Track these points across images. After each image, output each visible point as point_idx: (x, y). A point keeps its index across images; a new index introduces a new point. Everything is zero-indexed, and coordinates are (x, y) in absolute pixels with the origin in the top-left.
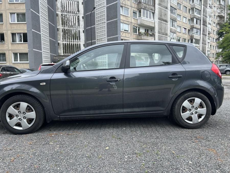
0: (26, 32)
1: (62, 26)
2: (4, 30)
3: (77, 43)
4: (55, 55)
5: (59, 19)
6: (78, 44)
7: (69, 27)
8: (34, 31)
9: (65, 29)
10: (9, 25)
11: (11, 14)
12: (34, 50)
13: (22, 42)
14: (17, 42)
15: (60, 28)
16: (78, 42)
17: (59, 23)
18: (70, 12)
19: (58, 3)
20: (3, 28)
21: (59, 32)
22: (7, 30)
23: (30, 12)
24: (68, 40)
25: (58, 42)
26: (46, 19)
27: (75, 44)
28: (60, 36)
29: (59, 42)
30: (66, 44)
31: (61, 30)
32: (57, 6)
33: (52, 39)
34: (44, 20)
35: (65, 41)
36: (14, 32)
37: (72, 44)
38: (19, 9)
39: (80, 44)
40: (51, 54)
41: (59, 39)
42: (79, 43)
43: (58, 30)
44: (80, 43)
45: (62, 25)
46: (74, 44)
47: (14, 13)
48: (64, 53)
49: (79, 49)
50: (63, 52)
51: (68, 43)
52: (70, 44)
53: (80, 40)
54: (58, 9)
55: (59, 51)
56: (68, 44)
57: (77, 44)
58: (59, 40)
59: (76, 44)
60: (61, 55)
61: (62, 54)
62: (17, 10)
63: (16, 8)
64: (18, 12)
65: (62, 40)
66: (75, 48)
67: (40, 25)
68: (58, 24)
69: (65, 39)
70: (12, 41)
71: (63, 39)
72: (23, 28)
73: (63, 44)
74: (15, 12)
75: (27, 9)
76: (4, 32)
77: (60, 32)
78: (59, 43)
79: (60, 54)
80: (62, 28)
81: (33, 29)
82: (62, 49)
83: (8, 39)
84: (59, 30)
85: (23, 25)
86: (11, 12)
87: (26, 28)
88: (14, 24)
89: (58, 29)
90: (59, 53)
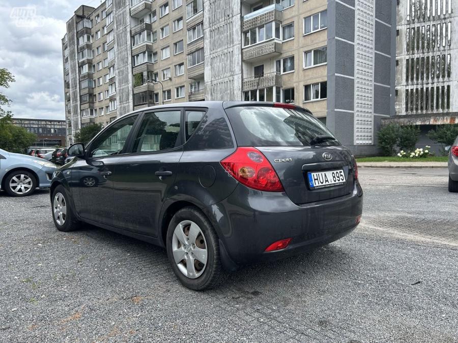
0: (325, 79)
1: (406, 53)
2: (295, 83)
3: (440, 85)
4: (388, 116)
5: (401, 40)
6: (443, 87)
7: (423, 53)
8: (339, 75)
9: (413, 59)
10: (301, 72)
11: (306, 53)
12: (336, 110)
13: (319, 99)
14: (312, 100)
15: (401, 60)
16: (443, 82)
17: (402, 49)
18: (429, 18)
19: (403, 6)
20: (293, 79)
21: (399, 68)
22: (298, 82)
23: (334, 42)
24: (420, 81)
25: (396, 88)
26: (368, 47)
27: (435, 89)
28: (402, 75)
29: (398, 88)
30: (414, 91)
31: (405, 62)
32: (398, 15)
33: (382, 83)
34: (365, 51)
35: (413, 85)
36: (308, 83)
37: (427, 89)
38: (317, 41)
39: (449, 87)
40: (376, 114)
41: (398, 82)
42: (446, 85)
43: (397, 64)
44: (450, 84)
45: (408, 52)
46: (432, 88)
47: (310, 51)
48: (407, 110)
49: (446, 97)
50: (405, 109)
51: (419, 87)
52: (422, 89)
53: (449, 76)
54: (401, 19)
55: (397, 107)
56: (419, 89)
57: (440, 88)
58: (399, 84)
59: (438, 88)
60: (400, 114)
61: (404, 113)
62: (314, 44)
63: (313, 41)
64: (316, 47)
65: (405, 84)
66: (435, 96)
67: (353, 63)
68: (397, 52)
69: (412, 79)
70: (304, 99)
71: (407, 80)
72: (321, 74)
73: (407, 90)
74: (311, 48)
75: (329, 40)
76: (295, 85)
77: (402, 68)
78: (397, 91)
79: (397, 114)
80: (407, 57)
81: (337, 73)
82: (404, 101)
83: (299, 96)
84: (399, 63)
85: (322, 68)
86: (307, 49)
87: (326, 74)
88: (309, 70)
89: (397, 61)
90: (397, 110)
